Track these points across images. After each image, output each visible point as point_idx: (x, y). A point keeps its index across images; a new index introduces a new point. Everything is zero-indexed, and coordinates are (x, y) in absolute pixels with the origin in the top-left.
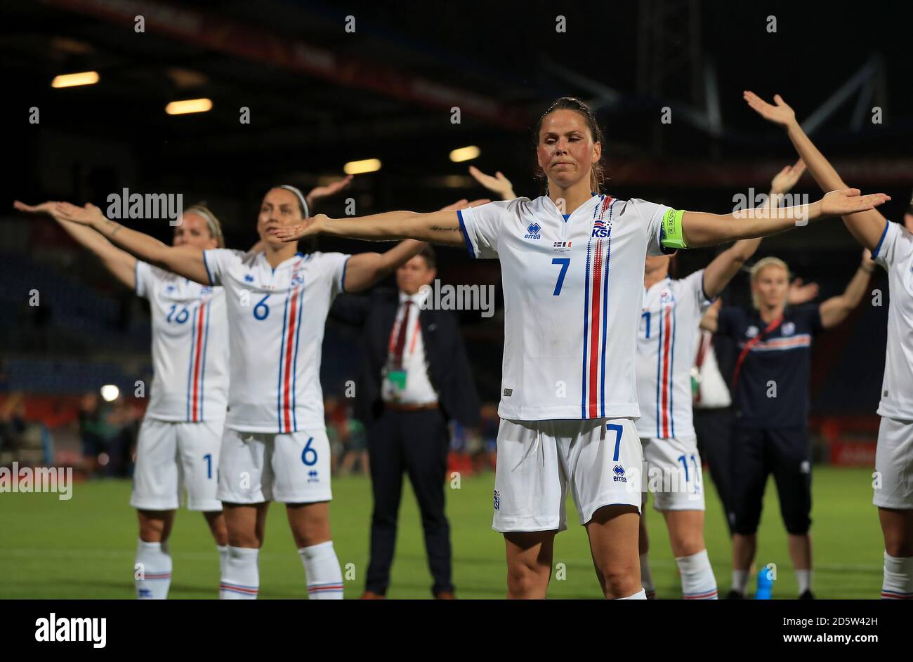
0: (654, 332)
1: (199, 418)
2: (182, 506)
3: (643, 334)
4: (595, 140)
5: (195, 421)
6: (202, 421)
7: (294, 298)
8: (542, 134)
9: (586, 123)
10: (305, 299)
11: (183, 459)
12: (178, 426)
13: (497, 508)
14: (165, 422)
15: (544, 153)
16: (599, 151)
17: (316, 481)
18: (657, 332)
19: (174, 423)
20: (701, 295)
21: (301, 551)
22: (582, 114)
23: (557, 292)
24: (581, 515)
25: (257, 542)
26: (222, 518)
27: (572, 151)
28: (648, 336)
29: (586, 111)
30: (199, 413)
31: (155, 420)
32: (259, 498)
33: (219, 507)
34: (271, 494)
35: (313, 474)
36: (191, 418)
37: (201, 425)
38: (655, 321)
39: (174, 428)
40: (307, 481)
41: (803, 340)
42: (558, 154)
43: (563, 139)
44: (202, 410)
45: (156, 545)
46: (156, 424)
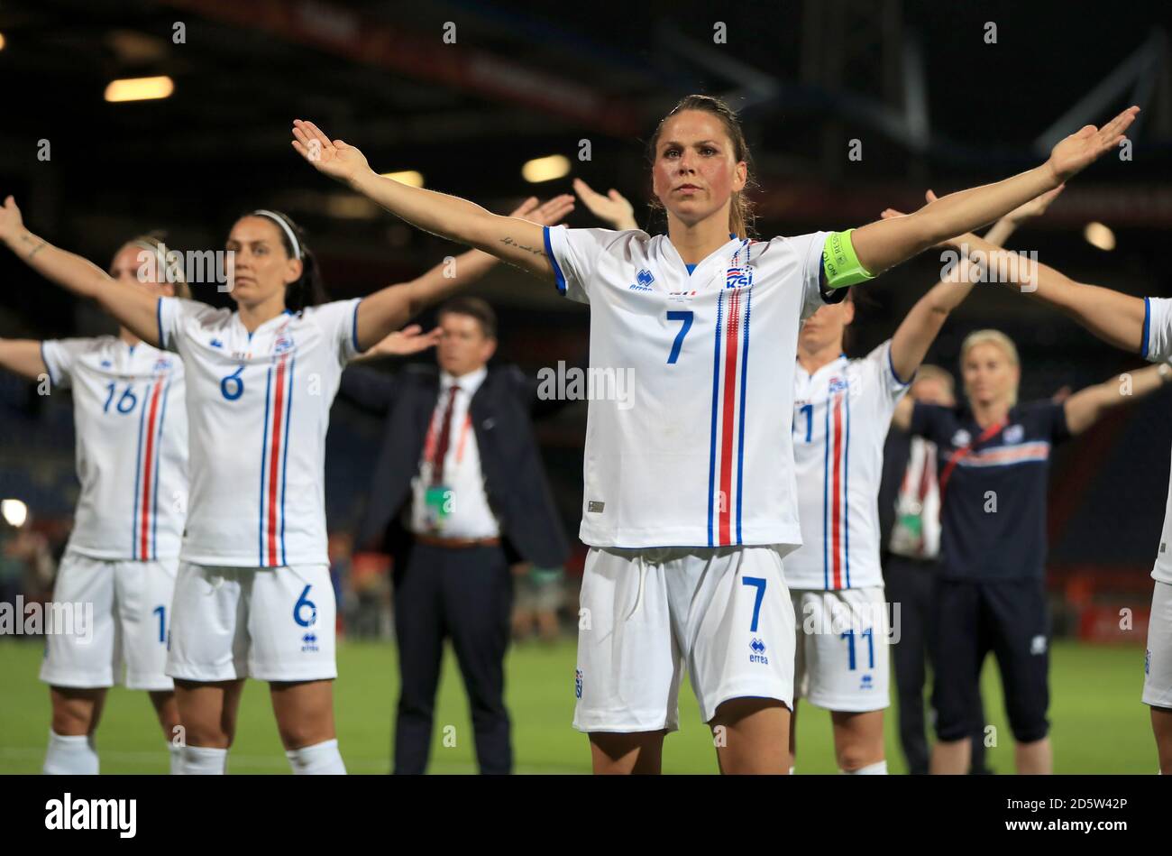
0: (818, 431)
1: (150, 554)
2: (118, 683)
3: (801, 436)
4: (739, 158)
5: (144, 559)
6: (155, 558)
7: (281, 371)
8: (661, 147)
9: (726, 131)
10: (297, 372)
11: (122, 612)
12: (118, 566)
13: (579, 696)
14: (96, 560)
15: (663, 174)
16: (744, 176)
17: (315, 649)
18: (822, 432)
19: (109, 562)
20: (890, 374)
21: (290, 754)
22: (721, 119)
23: (673, 359)
24: (702, 707)
25: (224, 739)
26: (173, 703)
27: (703, 171)
28: (808, 439)
29: (727, 115)
30: (150, 547)
31: (80, 556)
32: (229, 673)
33: (168, 684)
34: (246, 668)
35: (309, 638)
36: (139, 554)
37: (151, 566)
38: (818, 417)
39: (110, 569)
40: (300, 650)
41: (1037, 451)
42: (682, 172)
43: (690, 151)
44: (154, 543)
45: (81, 741)
46: (83, 561)
